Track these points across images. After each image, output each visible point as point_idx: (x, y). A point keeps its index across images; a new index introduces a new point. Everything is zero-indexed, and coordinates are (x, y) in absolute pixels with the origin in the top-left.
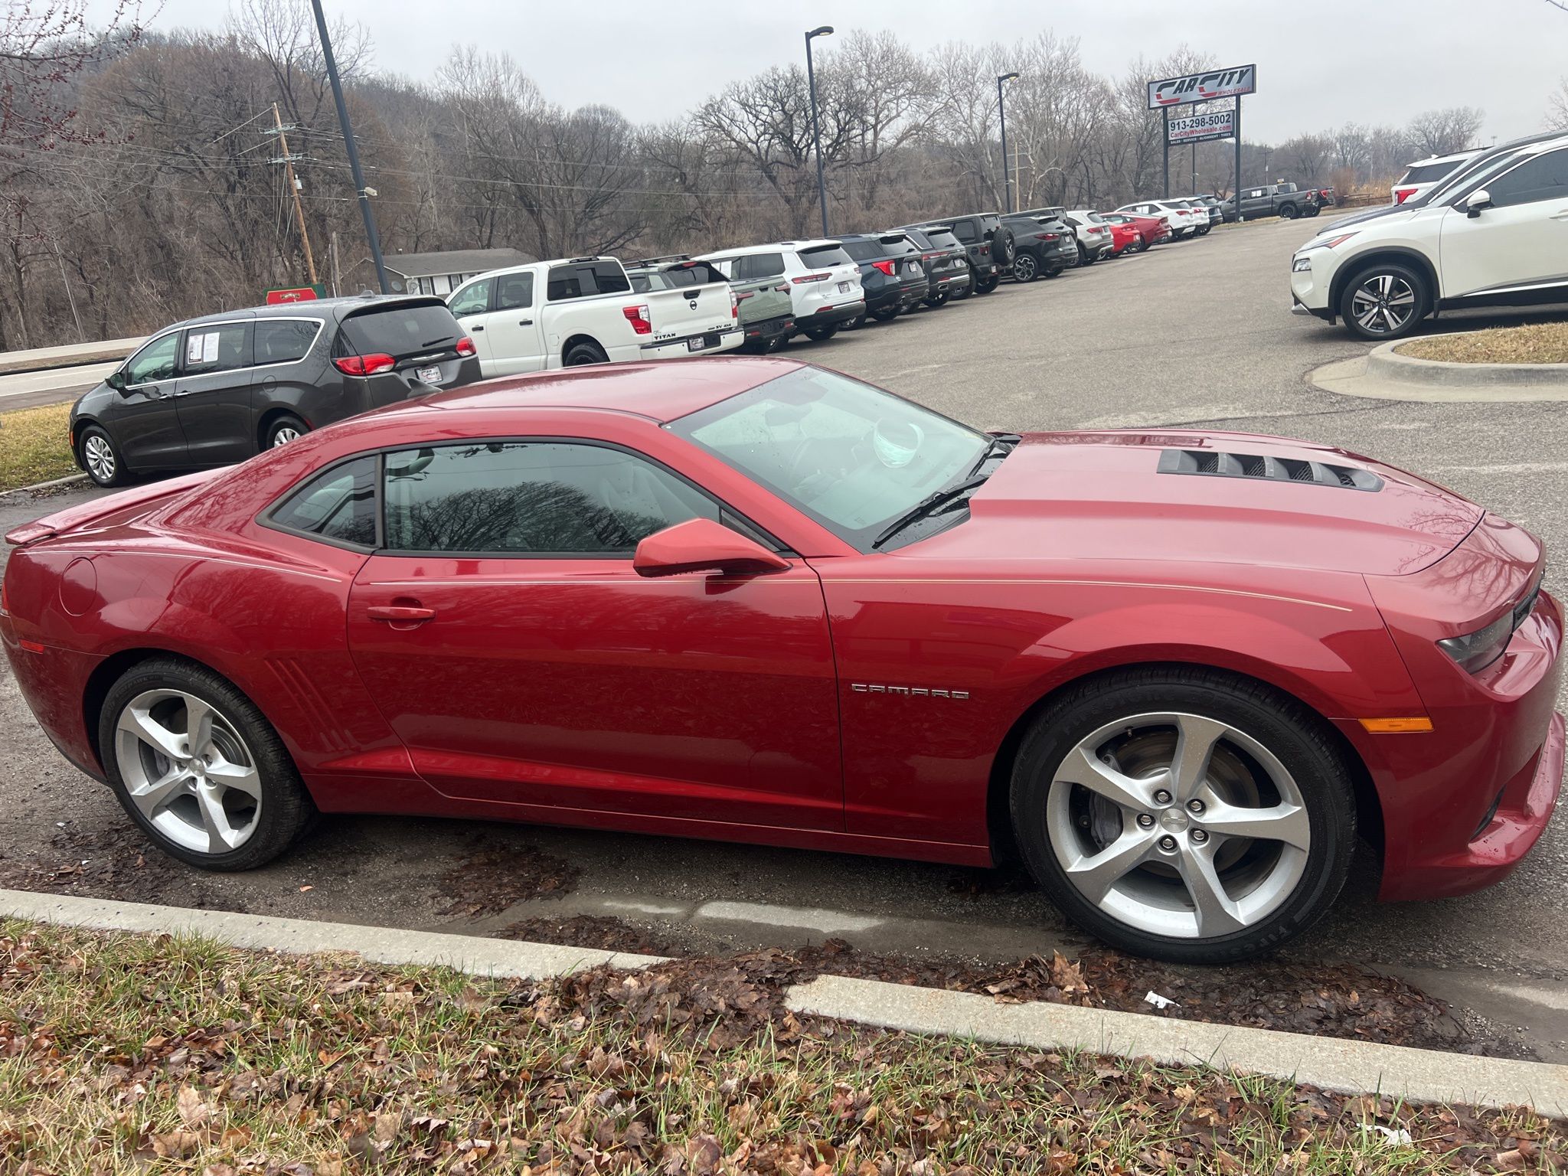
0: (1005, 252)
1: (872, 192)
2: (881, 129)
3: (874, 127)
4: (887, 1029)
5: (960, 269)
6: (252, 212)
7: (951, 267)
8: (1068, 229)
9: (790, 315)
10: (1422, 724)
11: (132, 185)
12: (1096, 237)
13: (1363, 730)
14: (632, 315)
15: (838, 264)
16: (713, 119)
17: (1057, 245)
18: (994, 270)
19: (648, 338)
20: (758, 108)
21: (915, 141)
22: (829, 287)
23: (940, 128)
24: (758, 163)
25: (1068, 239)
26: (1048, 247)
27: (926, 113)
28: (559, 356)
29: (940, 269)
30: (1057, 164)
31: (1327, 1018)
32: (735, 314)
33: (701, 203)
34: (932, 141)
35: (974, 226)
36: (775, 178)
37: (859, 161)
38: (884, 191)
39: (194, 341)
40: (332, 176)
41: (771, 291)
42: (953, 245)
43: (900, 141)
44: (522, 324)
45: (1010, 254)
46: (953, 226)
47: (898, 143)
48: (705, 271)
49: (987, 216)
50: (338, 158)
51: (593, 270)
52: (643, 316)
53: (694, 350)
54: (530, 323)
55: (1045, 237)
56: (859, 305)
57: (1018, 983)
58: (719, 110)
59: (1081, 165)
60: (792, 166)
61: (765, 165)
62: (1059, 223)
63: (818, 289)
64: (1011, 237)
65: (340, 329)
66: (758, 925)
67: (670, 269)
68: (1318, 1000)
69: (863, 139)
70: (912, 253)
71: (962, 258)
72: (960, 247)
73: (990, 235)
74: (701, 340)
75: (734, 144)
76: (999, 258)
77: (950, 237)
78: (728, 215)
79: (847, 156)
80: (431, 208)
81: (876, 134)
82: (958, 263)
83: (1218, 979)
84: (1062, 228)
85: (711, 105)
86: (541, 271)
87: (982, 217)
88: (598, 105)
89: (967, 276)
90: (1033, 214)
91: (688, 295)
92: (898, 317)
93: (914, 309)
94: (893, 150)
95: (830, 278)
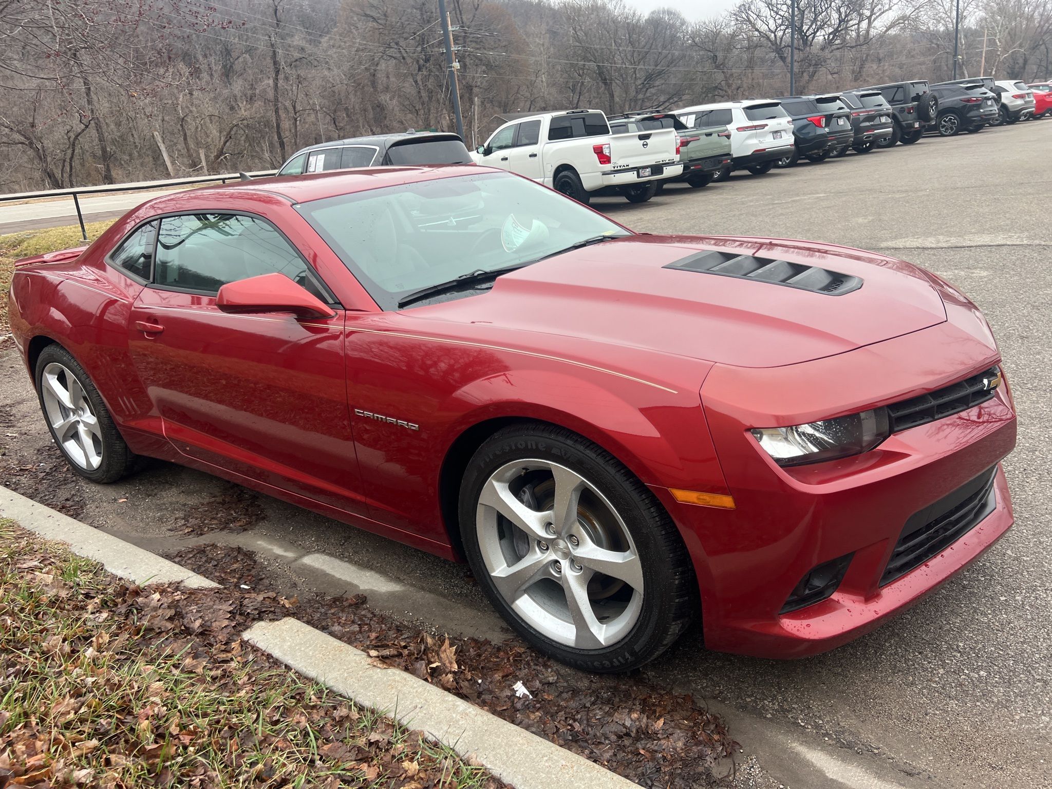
0: (928, 112)
1: (861, 67)
2: (874, 20)
3: (869, 18)
4: (286, 666)
5: (885, 124)
6: (431, 84)
7: (877, 121)
8: (991, 94)
9: (729, 154)
10: (727, 502)
11: (363, 67)
12: (1019, 102)
13: (672, 499)
14: (598, 150)
15: (774, 117)
16: (744, 16)
17: (979, 107)
18: (917, 125)
19: (608, 167)
20: (779, 6)
21: (901, 28)
22: (764, 135)
23: (924, 18)
24: (774, 47)
25: (989, 103)
26: (971, 109)
27: (913, 6)
28: (551, 179)
29: (867, 124)
30: (1021, 46)
31: (628, 735)
32: (678, 151)
33: (726, 77)
34: (917, 29)
35: (904, 91)
36: (785, 58)
37: (854, 44)
38: (872, 67)
39: (312, 159)
40: (481, 60)
41: (715, 136)
42: (881, 105)
43: (888, 29)
44: (531, 156)
45: (932, 113)
46: (883, 91)
47: (886, 31)
48: (671, 121)
49: (916, 83)
50: (485, 48)
51: (584, 119)
52: (606, 152)
53: (642, 177)
54: (535, 155)
55: (969, 100)
56: (788, 149)
57: (396, 653)
58: (749, 8)
59: (1043, 47)
60: (799, 49)
61: (777, 48)
62: (983, 90)
63: (756, 136)
64: (935, 99)
65: (387, 152)
66: (326, 575)
67: (644, 119)
68: (627, 719)
69: (858, 28)
70: (841, 111)
71: (888, 115)
72: (887, 107)
73: (917, 98)
74: (649, 170)
75: (756, 33)
76: (922, 114)
77: (881, 99)
78: (745, 85)
79: (844, 40)
80: (542, 81)
81: (870, 24)
82: (883, 120)
83: (583, 684)
84: (985, 93)
85: (744, 5)
86: (546, 120)
87: (912, 84)
88: (666, 9)
89: (891, 129)
90: (961, 83)
91: (641, 137)
92: (827, 160)
93: (842, 154)
94: (882, 36)
95: (766, 128)
